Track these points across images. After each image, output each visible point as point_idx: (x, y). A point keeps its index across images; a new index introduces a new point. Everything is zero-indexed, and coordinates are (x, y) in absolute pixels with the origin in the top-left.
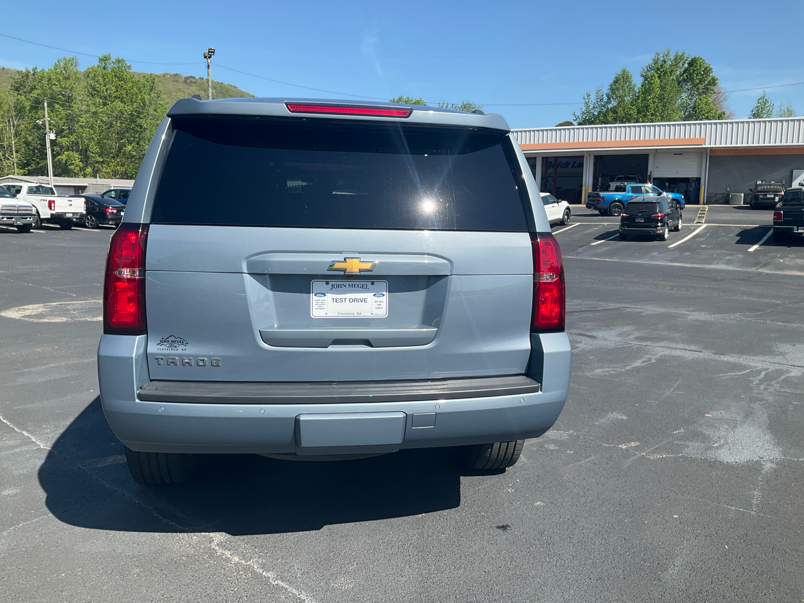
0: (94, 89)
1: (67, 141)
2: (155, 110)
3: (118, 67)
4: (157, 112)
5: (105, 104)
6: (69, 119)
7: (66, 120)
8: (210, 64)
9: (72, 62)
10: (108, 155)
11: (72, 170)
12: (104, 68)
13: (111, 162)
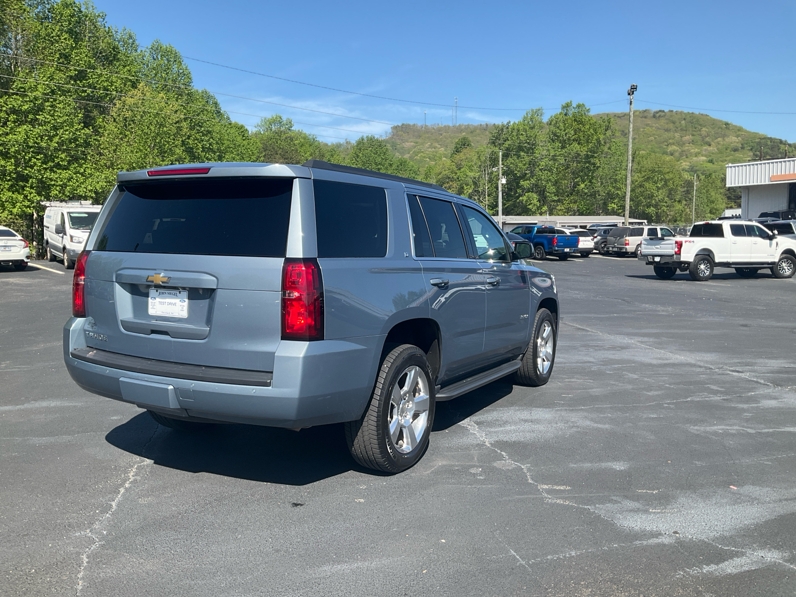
0: (555, 135)
1: (529, 184)
2: (609, 148)
3: (578, 112)
4: (611, 150)
5: (563, 147)
6: (531, 164)
7: (529, 165)
8: (632, 100)
9: (538, 112)
10: (562, 194)
11: (531, 209)
12: (566, 115)
13: (565, 200)
